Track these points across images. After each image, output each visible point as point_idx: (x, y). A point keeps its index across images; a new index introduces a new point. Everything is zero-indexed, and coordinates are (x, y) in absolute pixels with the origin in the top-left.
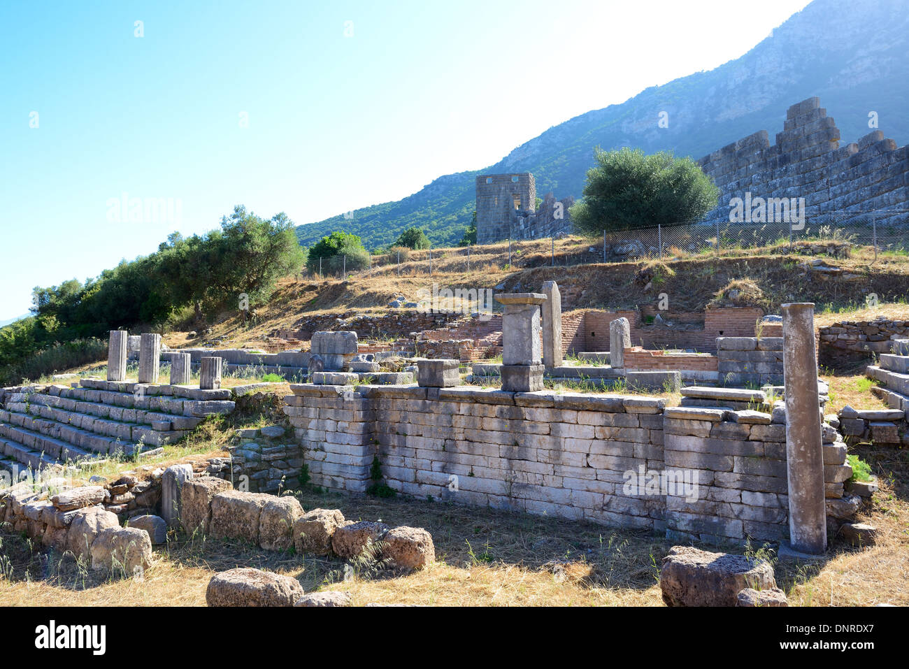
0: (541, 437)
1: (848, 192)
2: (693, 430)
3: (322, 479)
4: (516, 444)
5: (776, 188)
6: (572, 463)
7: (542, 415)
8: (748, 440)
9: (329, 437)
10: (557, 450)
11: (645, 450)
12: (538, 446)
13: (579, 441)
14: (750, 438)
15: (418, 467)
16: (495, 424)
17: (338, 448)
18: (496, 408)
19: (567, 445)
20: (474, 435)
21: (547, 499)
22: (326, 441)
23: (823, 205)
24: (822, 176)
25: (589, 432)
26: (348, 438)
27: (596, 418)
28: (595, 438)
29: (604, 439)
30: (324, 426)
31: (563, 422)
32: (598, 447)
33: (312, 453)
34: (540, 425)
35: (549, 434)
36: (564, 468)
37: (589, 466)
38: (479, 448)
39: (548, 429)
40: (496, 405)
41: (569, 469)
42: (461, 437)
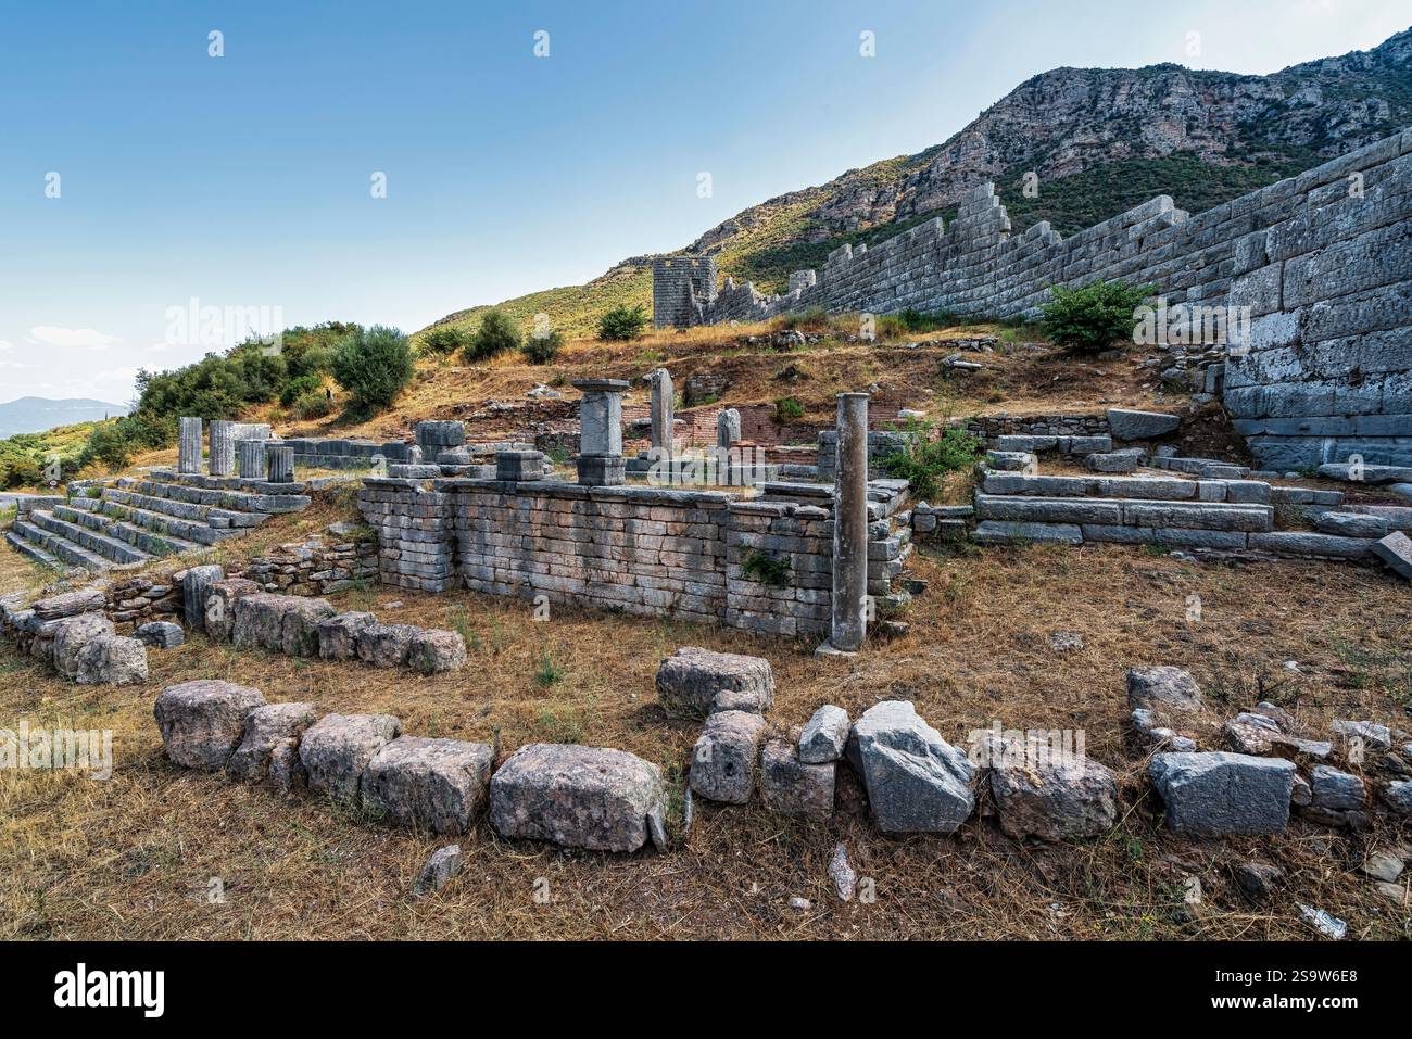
0: (615, 534)
1: (1013, 286)
2: (754, 526)
3: (398, 578)
4: (592, 541)
5: (946, 281)
6: (645, 560)
7: (616, 510)
8: (804, 536)
9: (404, 534)
10: (631, 545)
11: (714, 546)
12: (613, 541)
13: (651, 538)
14: (807, 534)
15: (497, 565)
16: (571, 520)
17: (413, 547)
18: (572, 503)
19: (642, 541)
20: (550, 531)
21: (620, 597)
22: (401, 539)
23: (989, 299)
24: (990, 269)
25: (660, 527)
26: (422, 535)
27: (667, 514)
28: (667, 535)
29: (676, 535)
30: (399, 523)
31: (637, 518)
32: (669, 544)
33: (387, 551)
34: (614, 521)
35: (624, 531)
36: (638, 566)
37: (660, 564)
38: (556, 545)
39: (622, 525)
40: (571, 500)
41: (644, 567)
42: (538, 533)
